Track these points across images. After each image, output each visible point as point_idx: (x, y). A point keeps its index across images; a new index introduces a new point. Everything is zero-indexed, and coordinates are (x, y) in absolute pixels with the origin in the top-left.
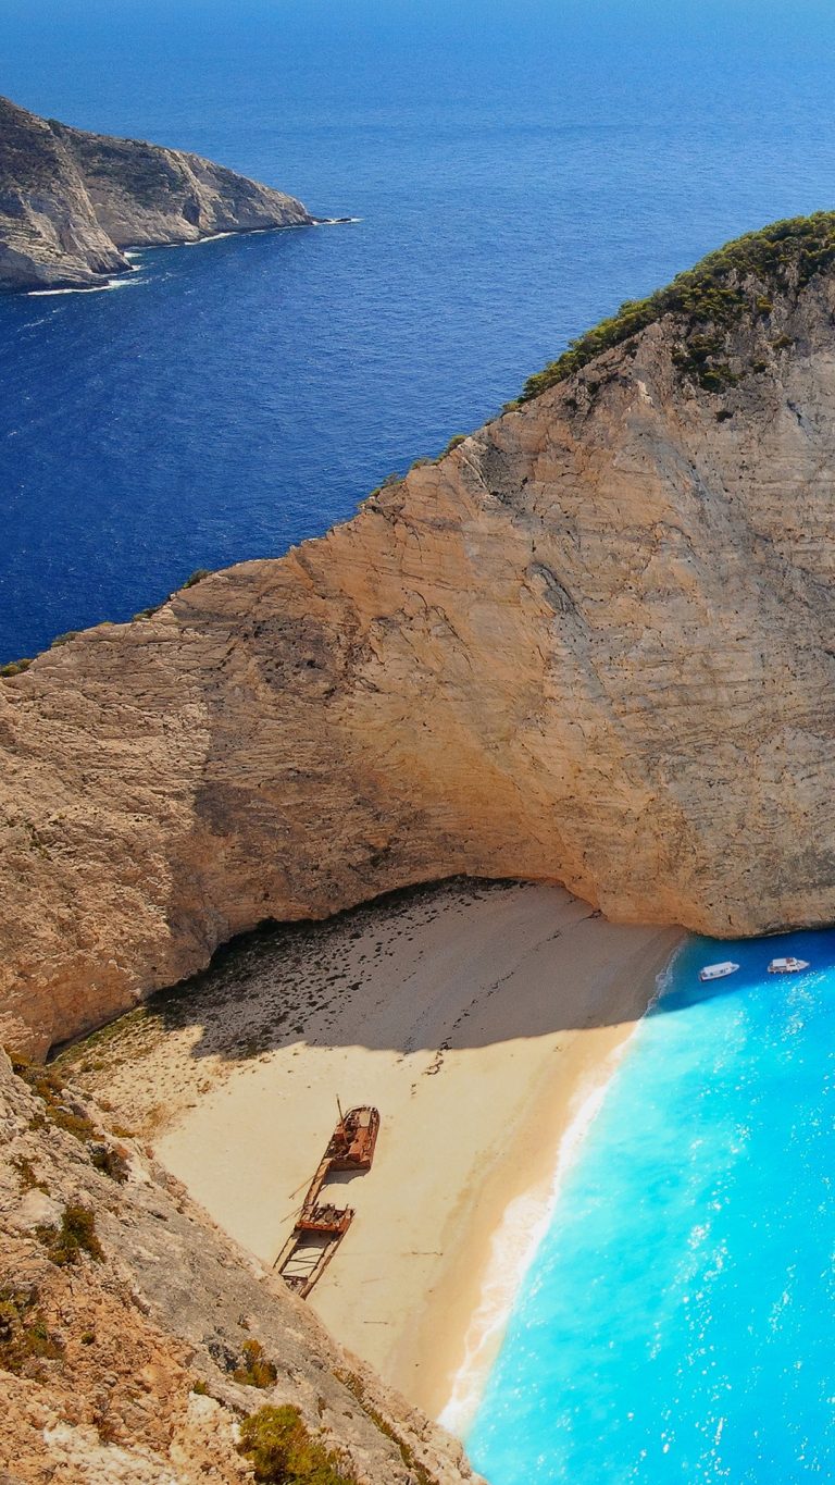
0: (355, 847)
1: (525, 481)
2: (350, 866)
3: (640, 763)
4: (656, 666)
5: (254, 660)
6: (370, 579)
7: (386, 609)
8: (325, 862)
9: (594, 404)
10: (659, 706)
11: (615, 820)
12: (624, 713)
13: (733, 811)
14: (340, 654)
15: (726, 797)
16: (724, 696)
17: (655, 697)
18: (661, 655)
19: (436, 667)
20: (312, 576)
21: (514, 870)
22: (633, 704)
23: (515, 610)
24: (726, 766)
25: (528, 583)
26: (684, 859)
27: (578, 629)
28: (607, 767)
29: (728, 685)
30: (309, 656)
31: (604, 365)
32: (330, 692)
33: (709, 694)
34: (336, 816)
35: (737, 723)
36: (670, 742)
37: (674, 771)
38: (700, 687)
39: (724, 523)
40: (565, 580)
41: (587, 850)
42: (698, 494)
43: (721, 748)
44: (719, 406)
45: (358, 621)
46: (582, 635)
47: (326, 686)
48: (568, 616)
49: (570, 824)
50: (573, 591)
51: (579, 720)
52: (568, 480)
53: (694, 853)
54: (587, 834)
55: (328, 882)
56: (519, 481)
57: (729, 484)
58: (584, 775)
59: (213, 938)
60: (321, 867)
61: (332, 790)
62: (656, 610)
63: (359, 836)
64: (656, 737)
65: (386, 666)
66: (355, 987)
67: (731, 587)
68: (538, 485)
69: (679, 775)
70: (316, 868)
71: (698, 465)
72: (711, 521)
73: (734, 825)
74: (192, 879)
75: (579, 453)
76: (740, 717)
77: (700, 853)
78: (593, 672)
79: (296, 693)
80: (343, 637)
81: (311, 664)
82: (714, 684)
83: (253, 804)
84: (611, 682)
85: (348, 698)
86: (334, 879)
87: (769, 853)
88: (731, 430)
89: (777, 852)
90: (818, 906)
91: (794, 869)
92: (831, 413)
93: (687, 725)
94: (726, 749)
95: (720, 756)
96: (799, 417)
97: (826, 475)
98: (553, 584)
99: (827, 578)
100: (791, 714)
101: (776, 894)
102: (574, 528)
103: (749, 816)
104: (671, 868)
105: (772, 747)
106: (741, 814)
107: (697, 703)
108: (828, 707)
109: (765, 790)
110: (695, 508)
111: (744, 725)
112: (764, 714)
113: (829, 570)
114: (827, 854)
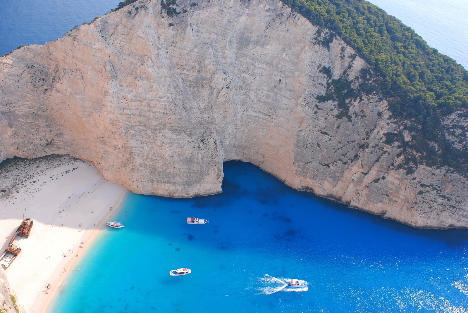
0: (43, 139)
1: (112, 35)
2: (40, 145)
3: (124, 131)
4: (135, 101)
5: (29, 75)
6: (64, 57)
7: (66, 67)
8: (34, 142)
9: (136, 14)
10: (133, 114)
11: (113, 148)
12: (123, 114)
13: (146, 152)
14: (51, 78)
15: (145, 148)
16: (151, 115)
17: (133, 111)
18: (138, 98)
19: (75, 88)
20: (49, 53)
21: (83, 157)
22: (126, 112)
23: (100, 75)
24: (147, 138)
25: (106, 67)
26: (129, 164)
27: (116, 84)
28: (114, 130)
29: (154, 112)
30: (43, 77)
32: (46, 90)
33: (147, 114)
34: (40, 129)
35: (153, 125)
36: (133, 126)
37: (133, 135)
38: (145, 111)
39: (164, 60)
40: (116, 68)
41: (103, 155)
42: (158, 49)
43: (146, 132)
44: (171, 21)
45: (58, 69)
46: (117, 87)
47: (46, 88)
48: (114, 80)
49: (101, 146)
50: (118, 72)
51: (110, 114)
52: (124, 36)
53: (132, 163)
54: (104, 150)
55: (34, 148)
56: (110, 34)
57: (168, 47)
58: (108, 131)
59: (2, 158)
60: (33, 143)
61: (41, 120)
62: (139, 83)
64: (130, 124)
65: (63, 86)
66: (34, 182)
68: (115, 36)
69: (134, 138)
70: (32, 143)
71: (161, 39)
72: (160, 58)
73: (145, 157)
75: (128, 28)
76: (155, 123)
77: (134, 164)
78: (117, 99)
79: (37, 88)
80: (53, 73)
81: (43, 79)
82: (150, 111)
84: (122, 103)
85: (50, 92)
86: (35, 148)
87: (153, 168)
88: (173, 29)
89: (155, 169)
90: (163, 190)
91: (159, 175)
92: (202, 30)
93: (139, 122)
94: (149, 132)
95: (146, 134)
96: (193, 29)
97: (196, 50)
98: (112, 69)
99: (189, 83)
100: (169, 125)
101: (152, 182)
102: (122, 52)
103: (150, 155)
104: (125, 166)
105: (161, 135)
106: (148, 154)
107: (144, 116)
108: (180, 125)
109: (157, 148)
110: (157, 53)
111: (156, 126)
112: (161, 124)
113: (190, 81)
114: (169, 173)
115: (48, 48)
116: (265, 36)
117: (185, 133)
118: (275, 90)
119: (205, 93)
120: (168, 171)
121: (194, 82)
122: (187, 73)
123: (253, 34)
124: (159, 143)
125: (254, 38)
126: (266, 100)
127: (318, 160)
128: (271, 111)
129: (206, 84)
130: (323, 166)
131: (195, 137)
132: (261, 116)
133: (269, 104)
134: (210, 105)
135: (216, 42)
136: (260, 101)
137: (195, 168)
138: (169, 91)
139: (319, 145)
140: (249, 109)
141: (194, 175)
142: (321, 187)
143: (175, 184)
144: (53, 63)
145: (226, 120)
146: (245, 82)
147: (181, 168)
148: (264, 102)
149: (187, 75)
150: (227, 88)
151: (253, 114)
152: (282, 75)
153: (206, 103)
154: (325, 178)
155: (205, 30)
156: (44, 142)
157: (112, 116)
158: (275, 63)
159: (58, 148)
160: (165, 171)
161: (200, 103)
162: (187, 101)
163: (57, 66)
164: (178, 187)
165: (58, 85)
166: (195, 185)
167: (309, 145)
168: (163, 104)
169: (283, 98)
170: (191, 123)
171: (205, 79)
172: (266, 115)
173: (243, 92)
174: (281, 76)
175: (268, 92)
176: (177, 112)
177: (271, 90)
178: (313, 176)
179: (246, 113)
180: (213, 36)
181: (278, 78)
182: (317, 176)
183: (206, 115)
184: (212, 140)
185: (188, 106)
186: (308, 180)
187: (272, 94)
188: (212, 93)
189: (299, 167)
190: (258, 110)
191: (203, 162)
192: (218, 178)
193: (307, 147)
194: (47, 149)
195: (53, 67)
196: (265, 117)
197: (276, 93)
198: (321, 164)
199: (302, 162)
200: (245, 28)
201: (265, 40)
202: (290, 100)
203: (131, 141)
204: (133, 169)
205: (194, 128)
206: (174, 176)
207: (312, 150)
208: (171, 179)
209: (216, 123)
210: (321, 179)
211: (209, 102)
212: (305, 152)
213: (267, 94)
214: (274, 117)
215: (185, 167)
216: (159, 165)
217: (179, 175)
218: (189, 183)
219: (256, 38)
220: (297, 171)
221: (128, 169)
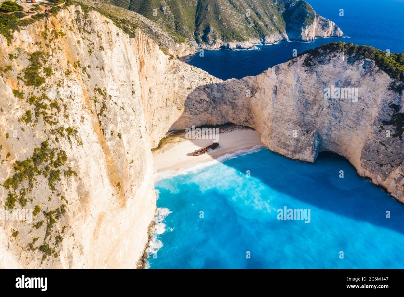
3: (272, 119)
4: (281, 106)
6: (261, 82)
7: (261, 87)
9: (292, 64)
10: (278, 112)
11: (267, 126)
12: (274, 111)
13: (279, 131)
14: (255, 91)
15: (279, 129)
16: (286, 114)
17: (278, 110)
18: (282, 104)
19: (261, 97)
20: (256, 80)
22: (276, 110)
25: (273, 88)
27: (275, 97)
28: (269, 118)
29: (288, 112)
30: (251, 91)
31: (297, 59)
32: (251, 96)
33: (284, 113)
34: (245, 113)
36: (277, 118)
37: (276, 122)
38: (284, 111)
39: (299, 88)
40: (277, 89)
41: (263, 130)
42: (297, 82)
44: (306, 69)
45: (258, 88)
48: (275, 94)
50: (278, 91)
52: (284, 75)
54: (264, 127)
56: (279, 73)
57: (303, 82)
58: (267, 118)
59: (226, 121)
60: (240, 119)
61: (246, 109)
62: (285, 97)
63: (246, 117)
64: (276, 116)
67: (295, 98)
68: (281, 74)
71: (300, 77)
72: (297, 87)
73: (278, 133)
74: (227, 113)
75: (287, 71)
76: (286, 118)
77: (272, 135)
78: (273, 103)
79: (248, 95)
80: (256, 89)
82: (286, 111)
83: (238, 107)
84: (275, 106)
85: (252, 98)
86: (240, 121)
87: (280, 140)
88: (307, 73)
89: (281, 140)
90: (282, 151)
91: (282, 144)
92: (322, 75)
93: (280, 116)
94: (283, 122)
95: (282, 122)
96: (317, 74)
97: (316, 85)
98: (276, 89)
99: (309, 102)
100: (293, 120)
101: (278, 146)
102: (282, 82)
103: (280, 133)
104: (269, 136)
105: (287, 124)
106: (279, 132)
107: (283, 113)
108: (298, 121)
109: (284, 130)
110: (296, 84)
111: (287, 119)
112: (290, 119)
113: (310, 101)
114: (287, 144)
115: (256, 78)
116: (359, 82)
117: (299, 126)
118: (359, 114)
119: (316, 108)
120: (286, 142)
121: (312, 101)
122: (309, 96)
123: (352, 81)
124: (285, 128)
125: (353, 82)
126: (352, 119)
127: (376, 160)
128: (354, 125)
129: (317, 103)
130: (378, 165)
131: (304, 129)
132: (347, 127)
133: (353, 121)
134: (317, 114)
135: (329, 82)
136: (349, 119)
137: (300, 145)
138: (297, 103)
139: (378, 151)
140: (341, 122)
141: (298, 148)
142: (375, 179)
143: (288, 150)
144: (257, 85)
145: (324, 124)
146: (341, 106)
147: (293, 143)
148: (351, 120)
149: (309, 97)
150: (329, 107)
151: (343, 125)
152: (366, 106)
153: (315, 113)
154: (378, 173)
155: (324, 76)
156: (245, 120)
157: (270, 111)
158: (362, 98)
159: (250, 124)
160: (284, 142)
161: (312, 112)
162: (305, 110)
163: (258, 86)
164: (289, 152)
165: (256, 95)
166: (297, 154)
167: (371, 150)
168: (293, 109)
169: (363, 119)
170: (304, 122)
171: (318, 101)
172: (351, 127)
173: (338, 111)
174: (364, 106)
175: (354, 114)
176: (298, 114)
177: (357, 113)
178: (371, 170)
179: (339, 124)
180: (328, 79)
181: (362, 107)
182: (374, 171)
183: (313, 120)
184: (313, 133)
185: (305, 113)
186: (368, 172)
187: (357, 116)
188: (319, 108)
189: (363, 162)
190: (347, 124)
191: (304, 143)
192: (312, 154)
193: (370, 151)
194: (245, 123)
195: (256, 87)
196: (350, 128)
197: (359, 116)
198: (378, 163)
199: (365, 159)
200: (349, 77)
201: (359, 85)
202: (368, 121)
203: (274, 124)
204: (271, 138)
205: (305, 125)
206: (289, 146)
207: (372, 153)
208: (287, 147)
209: (318, 124)
210: (376, 173)
211: (317, 113)
212: (368, 153)
213: (353, 115)
214: (355, 129)
215: (295, 143)
216: (283, 139)
217: (291, 146)
218: (295, 152)
219: (354, 83)
220: (362, 164)
221: (269, 137)
